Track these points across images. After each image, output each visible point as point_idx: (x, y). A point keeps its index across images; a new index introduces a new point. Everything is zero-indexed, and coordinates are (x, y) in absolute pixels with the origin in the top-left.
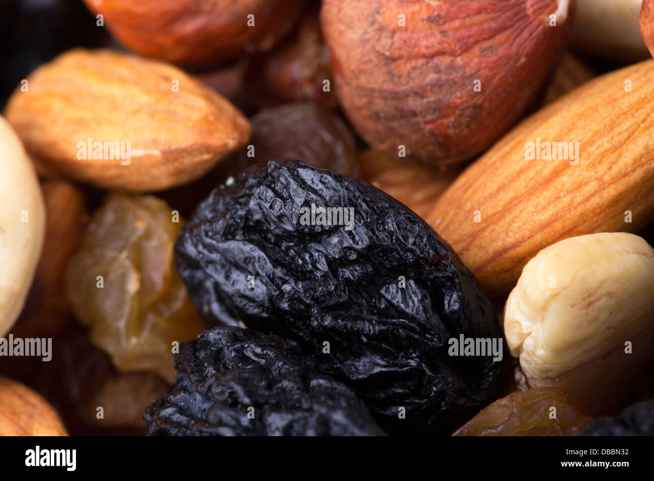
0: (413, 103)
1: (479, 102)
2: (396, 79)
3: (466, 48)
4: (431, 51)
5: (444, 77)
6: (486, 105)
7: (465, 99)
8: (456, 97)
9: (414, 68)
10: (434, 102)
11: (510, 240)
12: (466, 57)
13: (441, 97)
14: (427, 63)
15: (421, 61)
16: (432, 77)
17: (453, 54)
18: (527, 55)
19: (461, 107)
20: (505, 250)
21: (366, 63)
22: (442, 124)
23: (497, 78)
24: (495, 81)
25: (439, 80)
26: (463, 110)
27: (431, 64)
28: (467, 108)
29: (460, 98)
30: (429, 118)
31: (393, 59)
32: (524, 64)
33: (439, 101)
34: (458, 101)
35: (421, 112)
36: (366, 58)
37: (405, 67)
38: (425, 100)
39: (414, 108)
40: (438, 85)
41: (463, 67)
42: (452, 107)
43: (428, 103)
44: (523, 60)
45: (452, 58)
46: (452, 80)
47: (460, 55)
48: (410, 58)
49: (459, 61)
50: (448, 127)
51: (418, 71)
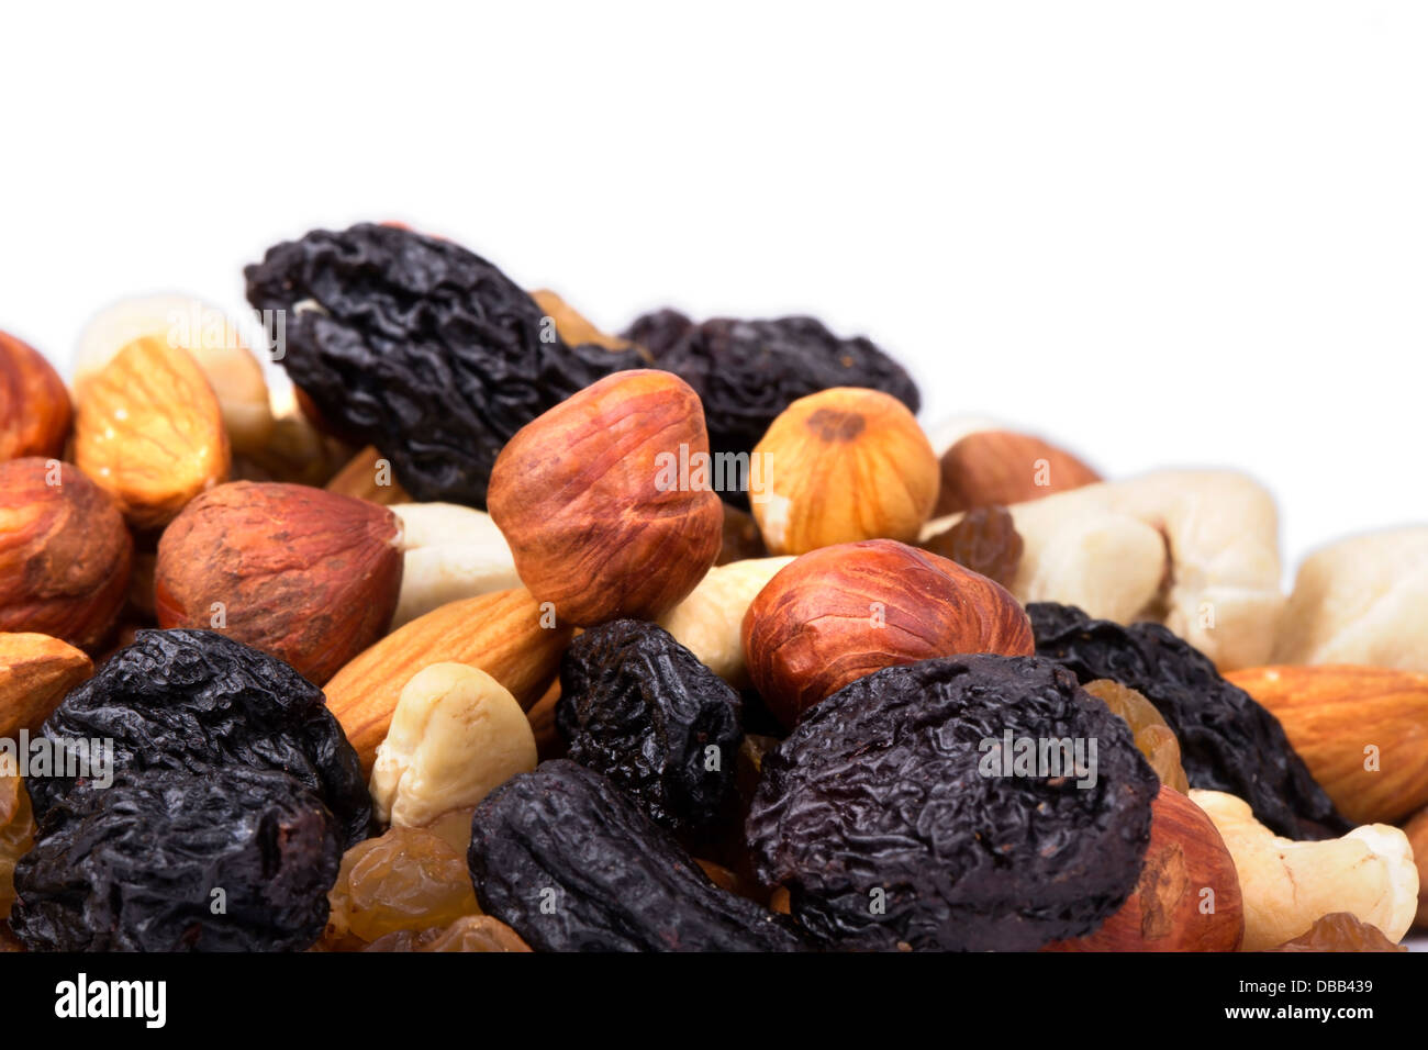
0: (262, 623)
1: (329, 613)
2: (244, 599)
3: (313, 563)
4: (279, 565)
5: (293, 590)
6: (335, 617)
7: (314, 609)
8: (307, 608)
9: (263, 584)
10: (284, 616)
11: (372, 716)
12: (315, 570)
13: (290, 609)
14: (275, 578)
15: (267, 579)
16: (282, 590)
17: (301, 568)
18: (372, 571)
19: (312, 618)
20: (368, 724)
21: (212, 588)
22: (290, 639)
23: (346, 589)
24: (343, 592)
25: (288, 593)
26: (313, 621)
27: (279, 578)
28: (317, 619)
29: (310, 608)
30: (278, 634)
31: (240, 578)
32: (369, 579)
33: (288, 614)
34: (308, 612)
35: (269, 630)
36: (212, 583)
37: (251, 586)
38: (274, 616)
39: (261, 627)
40: (287, 599)
41: (311, 579)
42: (300, 619)
43: (277, 617)
44: (368, 575)
45: (300, 572)
46: (302, 591)
47: (308, 568)
48: (258, 575)
49: (307, 574)
50: (298, 642)
51: (266, 587)
